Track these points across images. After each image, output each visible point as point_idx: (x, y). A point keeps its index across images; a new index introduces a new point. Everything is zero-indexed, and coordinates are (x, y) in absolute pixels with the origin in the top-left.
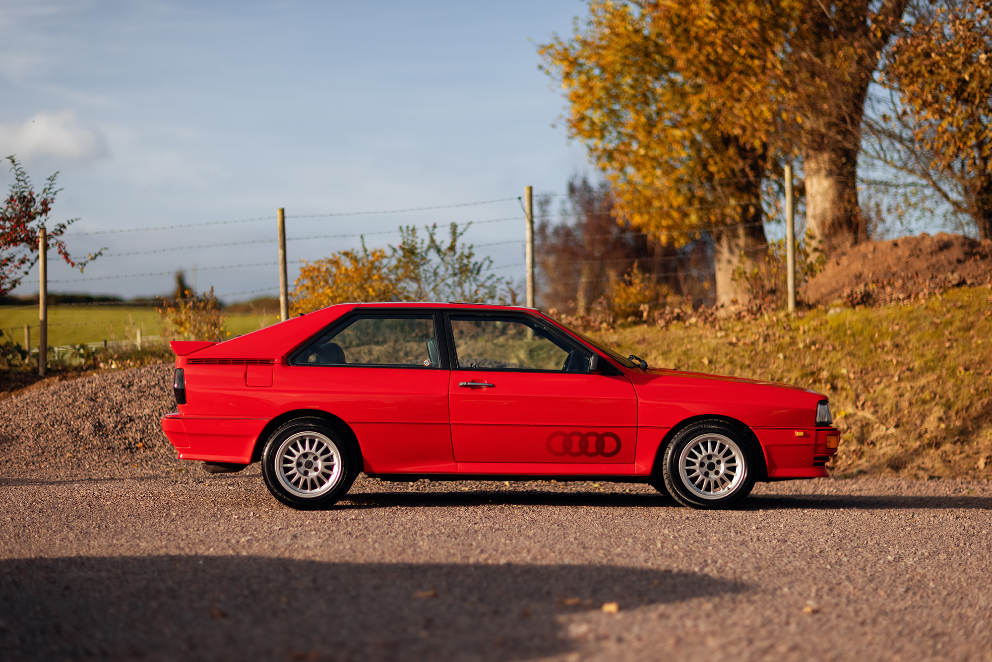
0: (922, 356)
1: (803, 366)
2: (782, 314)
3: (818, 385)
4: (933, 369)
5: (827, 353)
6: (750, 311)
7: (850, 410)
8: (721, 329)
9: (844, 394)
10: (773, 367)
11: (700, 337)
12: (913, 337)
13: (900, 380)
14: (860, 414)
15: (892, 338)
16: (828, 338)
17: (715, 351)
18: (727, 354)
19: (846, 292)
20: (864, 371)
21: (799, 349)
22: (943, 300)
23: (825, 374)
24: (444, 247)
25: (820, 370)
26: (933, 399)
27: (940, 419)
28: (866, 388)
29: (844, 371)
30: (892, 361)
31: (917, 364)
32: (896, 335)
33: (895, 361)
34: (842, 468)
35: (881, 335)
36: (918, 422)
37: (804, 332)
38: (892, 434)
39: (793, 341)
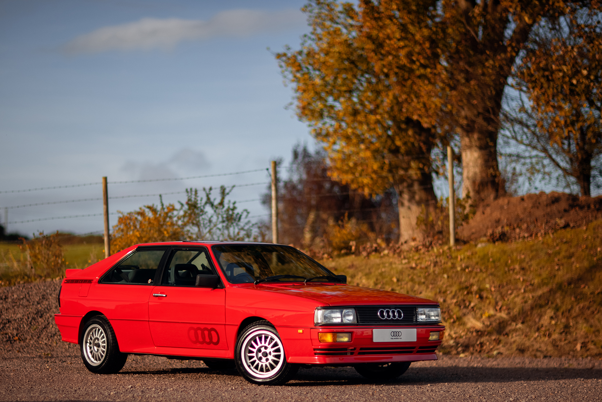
0: (540, 275)
1: (460, 283)
2: (446, 248)
3: (470, 295)
4: (547, 284)
5: (476, 273)
6: (424, 245)
7: (492, 312)
8: (405, 258)
9: (488, 301)
10: (440, 283)
11: (391, 264)
12: (534, 263)
13: (525, 291)
14: (499, 314)
15: (520, 264)
16: (477, 263)
17: (401, 272)
18: (409, 275)
19: (490, 232)
20: (501, 286)
21: (457, 272)
22: (554, 238)
23: (475, 288)
24: (216, 203)
25: (472, 285)
26: (547, 304)
27: (552, 318)
28: (503, 298)
29: (488, 286)
30: (519, 279)
31: (536, 281)
32: (522, 261)
33: (521, 279)
34: (487, 351)
35: (512, 262)
36: (537, 320)
37: (461, 260)
38: (520, 328)
39: (454, 266)
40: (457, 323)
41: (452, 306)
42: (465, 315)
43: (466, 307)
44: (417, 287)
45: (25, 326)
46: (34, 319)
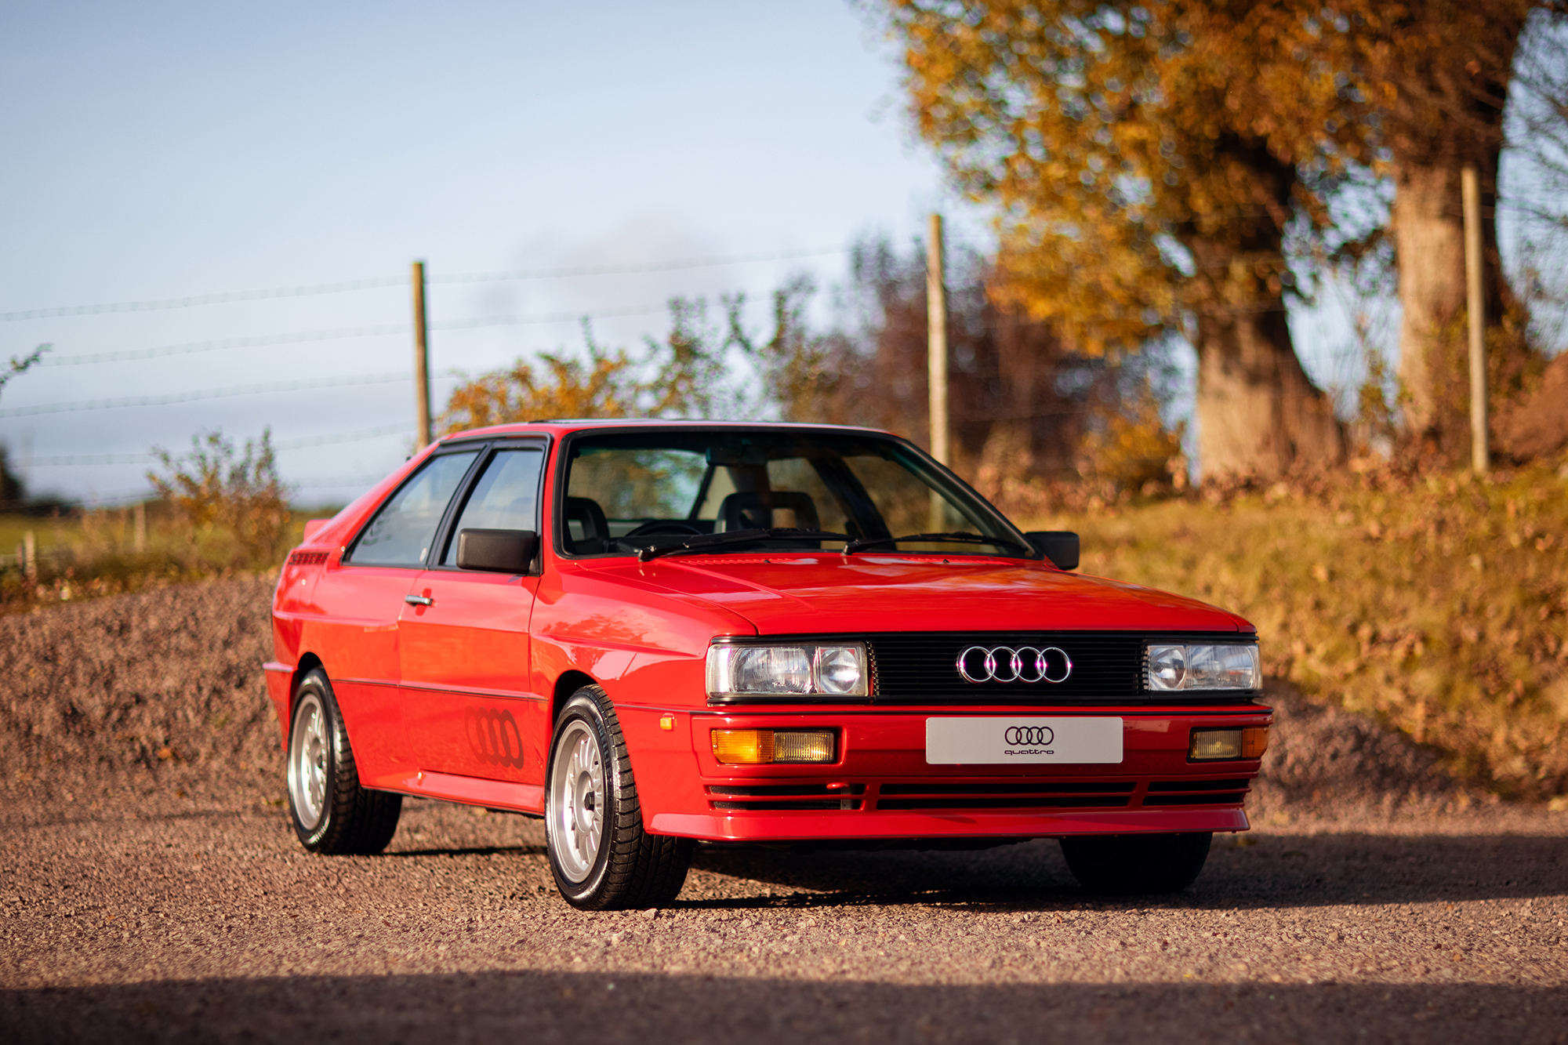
1: (1523, 584)
2: (1464, 478)
6: (1396, 471)
8: (1343, 508)
10: (1461, 584)
11: (1302, 526)
17: (1339, 551)
18: (1362, 560)
21: (1511, 551)
24: (761, 341)
37: (1518, 512)
39: (1497, 532)
40: (1526, 707)
41: (1507, 654)
42: (1546, 679)
43: (1549, 656)
44: (1390, 596)
45: (191, 714)
46: (216, 691)
